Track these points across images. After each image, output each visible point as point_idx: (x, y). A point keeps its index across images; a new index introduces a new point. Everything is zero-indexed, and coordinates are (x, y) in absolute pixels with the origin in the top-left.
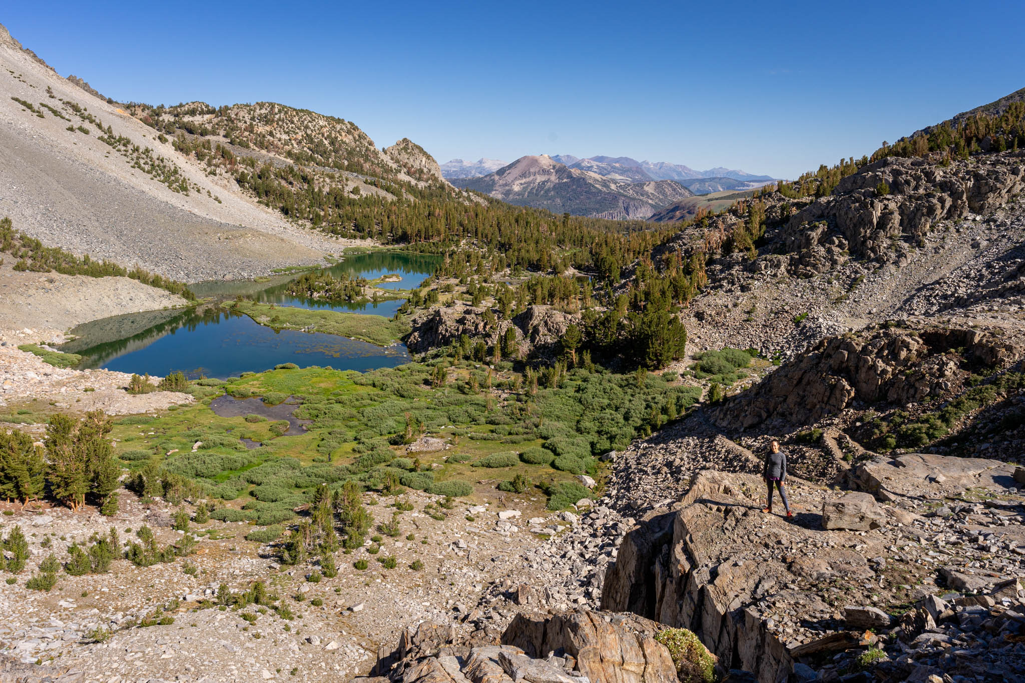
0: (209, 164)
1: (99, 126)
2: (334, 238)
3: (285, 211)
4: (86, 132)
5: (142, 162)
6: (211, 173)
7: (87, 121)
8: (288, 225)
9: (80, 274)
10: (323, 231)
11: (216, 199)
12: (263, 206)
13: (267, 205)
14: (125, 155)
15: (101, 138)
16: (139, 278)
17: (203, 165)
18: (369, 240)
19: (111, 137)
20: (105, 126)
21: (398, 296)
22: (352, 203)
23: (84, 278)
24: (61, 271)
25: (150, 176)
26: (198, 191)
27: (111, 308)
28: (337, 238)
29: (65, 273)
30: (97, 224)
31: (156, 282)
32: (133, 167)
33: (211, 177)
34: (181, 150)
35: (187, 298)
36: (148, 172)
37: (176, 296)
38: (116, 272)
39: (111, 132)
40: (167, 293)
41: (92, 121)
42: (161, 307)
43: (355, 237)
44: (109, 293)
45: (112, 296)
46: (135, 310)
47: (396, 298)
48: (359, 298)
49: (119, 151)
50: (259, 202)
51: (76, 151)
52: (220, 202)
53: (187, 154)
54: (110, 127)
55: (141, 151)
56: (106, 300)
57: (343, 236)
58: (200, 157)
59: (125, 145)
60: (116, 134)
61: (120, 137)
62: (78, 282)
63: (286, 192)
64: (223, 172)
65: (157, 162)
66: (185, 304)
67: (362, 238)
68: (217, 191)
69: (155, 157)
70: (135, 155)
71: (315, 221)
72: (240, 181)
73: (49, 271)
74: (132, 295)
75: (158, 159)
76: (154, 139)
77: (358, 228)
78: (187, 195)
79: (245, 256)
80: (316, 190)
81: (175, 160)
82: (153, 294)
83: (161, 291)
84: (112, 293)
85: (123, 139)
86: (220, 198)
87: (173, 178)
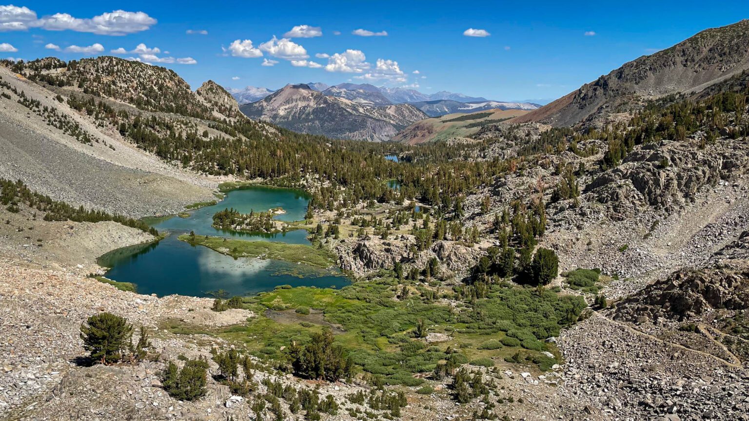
0: (97, 118)
1: (15, 91)
2: (204, 175)
3: (159, 154)
4: (9, 97)
5: (52, 119)
6: (99, 125)
7: (5, 87)
8: (165, 166)
9: (84, 220)
10: (193, 169)
11: (111, 147)
12: (142, 150)
13: (145, 149)
14: (40, 115)
15: (19, 102)
16: (121, 222)
17: (92, 118)
18: (230, 175)
19: (25, 100)
20: (19, 91)
21: (297, 226)
22: (207, 145)
23: (87, 223)
24: (74, 220)
25: (62, 131)
26: (97, 141)
27: (109, 245)
28: (206, 176)
29: (76, 221)
30: (51, 176)
31: (132, 224)
32: (49, 125)
33: (100, 128)
34: (75, 108)
35: (153, 234)
36: (60, 128)
37: (147, 233)
38: (105, 218)
39: (24, 96)
40: (140, 231)
41: (9, 88)
42: (139, 242)
43: (220, 174)
44: (106, 234)
45: (107, 236)
46: (124, 245)
47: (297, 229)
48: (273, 230)
49: (34, 111)
50: (138, 147)
51: (8, 114)
52: (114, 150)
53: (80, 111)
54: (23, 92)
55: (49, 110)
56: (105, 239)
57: (211, 174)
58: (90, 113)
59: (37, 106)
60: (29, 98)
61: (32, 100)
62: (85, 227)
63: (157, 139)
64: (108, 123)
65: (63, 119)
66: (153, 239)
67: (226, 174)
68: (110, 141)
69: (60, 115)
70: (46, 114)
71: (186, 161)
72: (122, 132)
73: (66, 220)
74: (119, 234)
75: (62, 116)
76: (54, 99)
77: (222, 167)
78: (92, 145)
79: (161, 196)
80: (177, 135)
81: (72, 116)
82: (132, 232)
83: (136, 231)
84: (106, 233)
85: (35, 101)
86: (114, 146)
87: (77, 132)
